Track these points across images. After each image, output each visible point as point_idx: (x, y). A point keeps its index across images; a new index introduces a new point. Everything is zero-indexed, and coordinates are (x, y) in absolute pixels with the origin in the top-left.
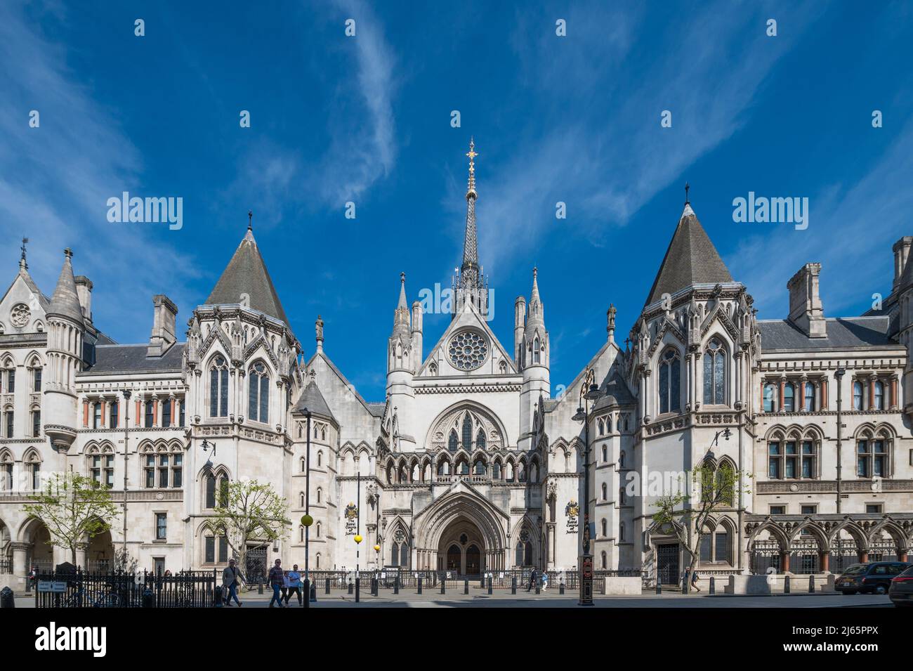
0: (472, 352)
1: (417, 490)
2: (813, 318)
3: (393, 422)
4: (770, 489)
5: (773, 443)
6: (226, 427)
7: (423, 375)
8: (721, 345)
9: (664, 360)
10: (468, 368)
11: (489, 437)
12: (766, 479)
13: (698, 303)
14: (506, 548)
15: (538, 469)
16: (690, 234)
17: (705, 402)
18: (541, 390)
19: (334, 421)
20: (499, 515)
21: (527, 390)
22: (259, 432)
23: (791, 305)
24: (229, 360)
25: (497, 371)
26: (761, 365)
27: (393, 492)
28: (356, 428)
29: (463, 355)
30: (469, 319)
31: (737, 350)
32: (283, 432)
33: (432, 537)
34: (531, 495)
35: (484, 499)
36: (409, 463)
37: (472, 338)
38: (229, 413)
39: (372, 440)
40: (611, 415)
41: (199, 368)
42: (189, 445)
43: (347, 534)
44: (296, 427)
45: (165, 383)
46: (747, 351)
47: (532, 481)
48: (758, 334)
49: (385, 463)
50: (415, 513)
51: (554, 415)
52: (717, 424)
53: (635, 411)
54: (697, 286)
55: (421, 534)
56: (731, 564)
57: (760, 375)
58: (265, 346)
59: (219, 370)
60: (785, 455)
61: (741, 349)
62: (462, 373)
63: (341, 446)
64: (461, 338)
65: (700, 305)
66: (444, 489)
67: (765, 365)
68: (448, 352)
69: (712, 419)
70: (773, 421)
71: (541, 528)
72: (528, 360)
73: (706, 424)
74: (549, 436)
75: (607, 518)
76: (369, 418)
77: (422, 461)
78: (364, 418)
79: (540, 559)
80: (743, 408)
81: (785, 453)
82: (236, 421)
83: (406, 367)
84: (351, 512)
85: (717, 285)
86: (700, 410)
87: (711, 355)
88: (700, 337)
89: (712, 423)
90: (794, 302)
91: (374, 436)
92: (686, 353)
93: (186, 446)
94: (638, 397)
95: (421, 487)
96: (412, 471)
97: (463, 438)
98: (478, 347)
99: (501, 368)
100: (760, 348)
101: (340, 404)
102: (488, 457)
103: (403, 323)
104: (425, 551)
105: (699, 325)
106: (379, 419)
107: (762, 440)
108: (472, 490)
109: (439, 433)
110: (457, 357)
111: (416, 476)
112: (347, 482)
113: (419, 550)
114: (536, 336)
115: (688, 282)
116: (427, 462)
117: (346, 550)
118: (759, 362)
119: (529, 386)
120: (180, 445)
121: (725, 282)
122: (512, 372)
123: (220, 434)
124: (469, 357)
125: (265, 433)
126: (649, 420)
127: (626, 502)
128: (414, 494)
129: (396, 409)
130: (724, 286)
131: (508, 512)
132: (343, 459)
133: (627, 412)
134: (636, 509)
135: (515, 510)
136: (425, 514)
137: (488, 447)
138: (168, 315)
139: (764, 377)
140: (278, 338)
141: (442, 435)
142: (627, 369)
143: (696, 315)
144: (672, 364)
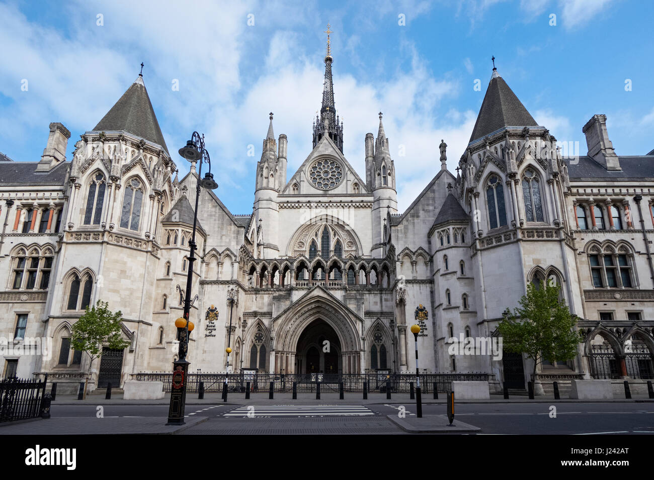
0: (330, 176)
1: (277, 294)
2: (607, 155)
3: (258, 232)
4: (597, 297)
5: (592, 256)
6: (96, 234)
7: (287, 193)
8: (535, 173)
9: (490, 184)
10: (326, 188)
11: (345, 247)
12: (592, 288)
13: (511, 141)
14: (361, 350)
15: (388, 276)
16: (500, 90)
17: (528, 220)
18: (388, 207)
19: (202, 229)
20: (353, 319)
21: (377, 207)
22: (129, 238)
23: (588, 145)
24: (107, 176)
25: (351, 190)
26: (571, 191)
27: (254, 296)
28: (221, 237)
29: (322, 178)
30: (326, 149)
31: (548, 178)
32: (151, 238)
33: (291, 339)
34: (383, 300)
35: (339, 303)
36: (270, 268)
37: (329, 164)
38: (101, 221)
39: (235, 248)
40: (449, 229)
41: (80, 182)
42: (60, 249)
43: (206, 336)
44: (165, 235)
45: (47, 194)
46: (557, 179)
47: (384, 287)
48: (564, 166)
49: (247, 268)
50: (274, 316)
51: (399, 229)
52: (540, 239)
53: (469, 226)
54: (510, 128)
55: (279, 336)
56: (572, 369)
57: (571, 199)
58: (142, 165)
59: (97, 184)
60: (604, 266)
61: (552, 177)
62: (321, 192)
63: (206, 252)
64: (320, 164)
65: (513, 143)
66: (301, 293)
67: (574, 190)
68: (309, 175)
69: (535, 234)
70: (589, 237)
71: (393, 331)
72: (377, 183)
73: (531, 239)
74: (396, 247)
75: (453, 323)
76: (233, 228)
77: (282, 267)
78: (229, 228)
79: (394, 362)
80: (562, 226)
81: (604, 265)
82: (107, 228)
83: (271, 185)
84: (212, 314)
85: (525, 128)
86: (525, 226)
87: (528, 181)
88: (516, 168)
89: (536, 238)
90: (590, 143)
91: (237, 244)
92: (506, 179)
93: (57, 250)
94: (471, 215)
95: (280, 290)
96: (273, 276)
97: (323, 247)
98: (334, 172)
99: (354, 189)
100: (568, 176)
101: (208, 215)
102: (342, 264)
103: (270, 151)
104: (282, 352)
105: (515, 157)
106: (243, 229)
107: (582, 252)
108: (328, 294)
109: (301, 242)
110: (317, 179)
111: (277, 280)
112: (210, 286)
113: (277, 353)
114: (383, 164)
115: (502, 125)
116: (286, 268)
117: (204, 352)
118: (569, 188)
119: (379, 204)
120: (52, 249)
121: (531, 125)
122: (364, 192)
123: (91, 240)
124: (327, 179)
125: (133, 240)
126: (482, 234)
127: (469, 307)
128: (274, 298)
129: (261, 220)
130: (530, 129)
131: (362, 316)
132: (208, 264)
133: (463, 227)
134: (479, 314)
135: (368, 314)
136: (283, 317)
137: (344, 255)
138: (61, 139)
139: (575, 200)
140: (155, 159)
141: (303, 244)
142: (459, 191)
143: (511, 150)
144: (496, 188)
